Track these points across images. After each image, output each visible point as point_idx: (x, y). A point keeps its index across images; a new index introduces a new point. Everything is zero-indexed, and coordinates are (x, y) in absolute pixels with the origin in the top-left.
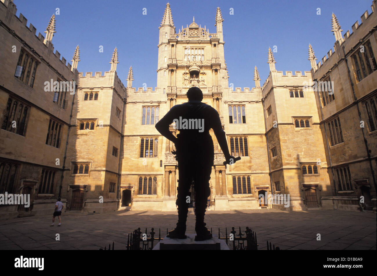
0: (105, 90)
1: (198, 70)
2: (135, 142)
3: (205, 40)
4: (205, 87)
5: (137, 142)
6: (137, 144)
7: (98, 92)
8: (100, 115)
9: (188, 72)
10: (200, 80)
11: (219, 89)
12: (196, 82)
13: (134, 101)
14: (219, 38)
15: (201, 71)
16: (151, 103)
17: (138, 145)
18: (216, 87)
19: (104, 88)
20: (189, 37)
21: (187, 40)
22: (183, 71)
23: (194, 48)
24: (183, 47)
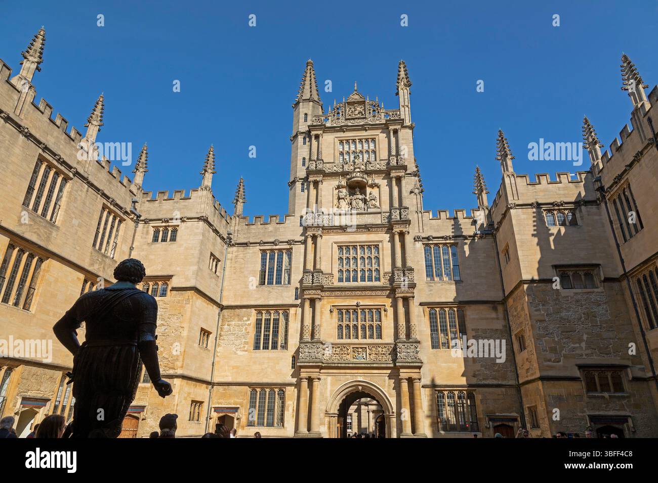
0: (189, 224)
1: (364, 180)
2: (245, 319)
3: (378, 122)
4: (379, 210)
5: (249, 319)
6: (249, 322)
7: (178, 226)
8: (178, 269)
9: (344, 183)
10: (367, 198)
11: (403, 214)
12: (361, 202)
13: (245, 241)
14: (403, 117)
15: (370, 182)
16: (276, 245)
17: (250, 324)
18: (398, 211)
19: (188, 219)
20: (346, 119)
21: (342, 124)
22: (335, 182)
23: (357, 138)
24: (336, 137)
